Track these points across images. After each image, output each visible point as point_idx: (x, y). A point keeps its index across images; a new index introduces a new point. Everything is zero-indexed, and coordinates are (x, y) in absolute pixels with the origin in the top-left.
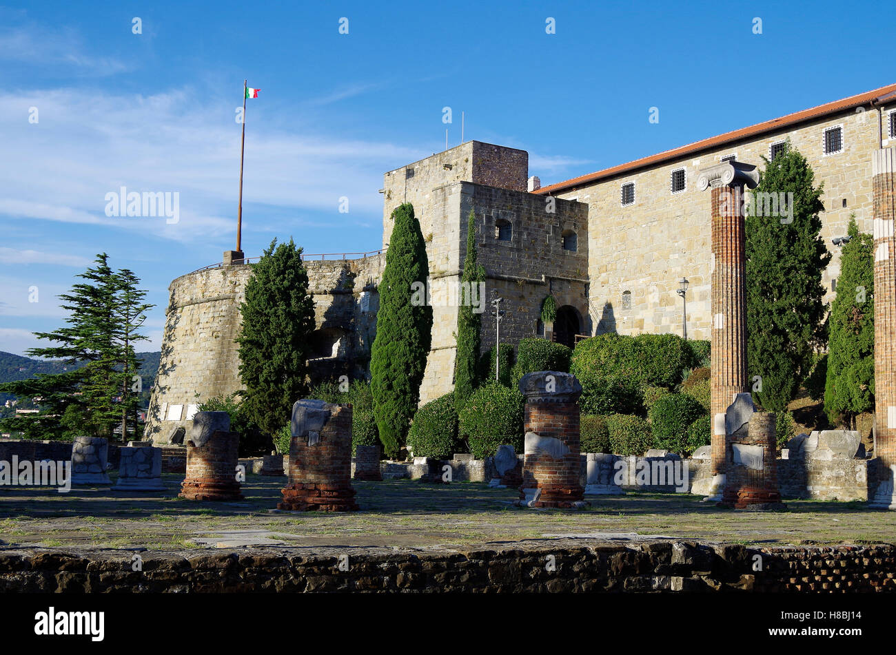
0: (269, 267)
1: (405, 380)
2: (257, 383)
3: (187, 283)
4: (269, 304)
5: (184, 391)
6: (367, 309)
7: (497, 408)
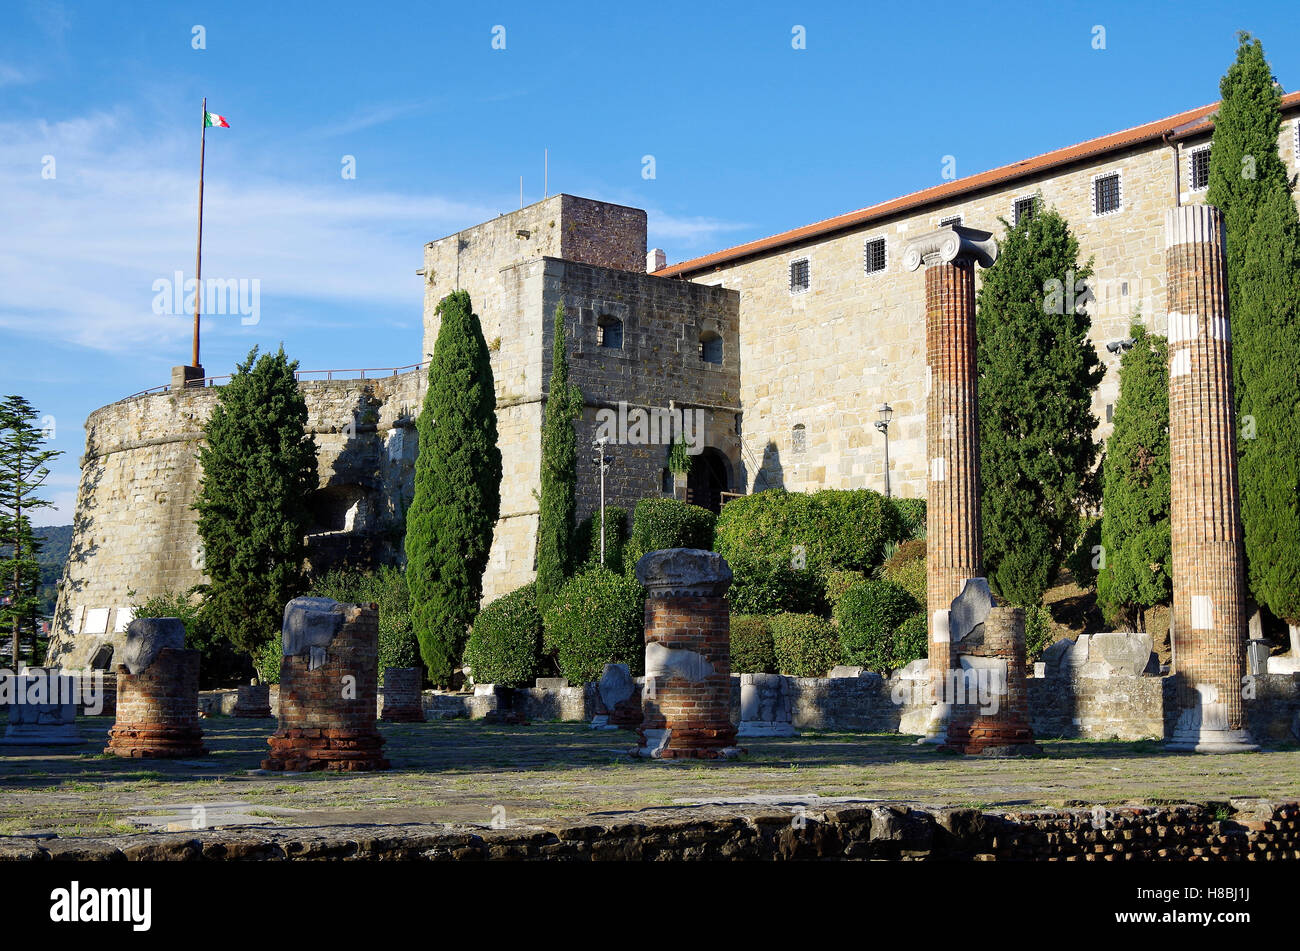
0: (245, 391)
1: (460, 566)
2: (227, 574)
3: (114, 416)
4: (245, 449)
5: (111, 587)
6: (399, 456)
7: (603, 607)
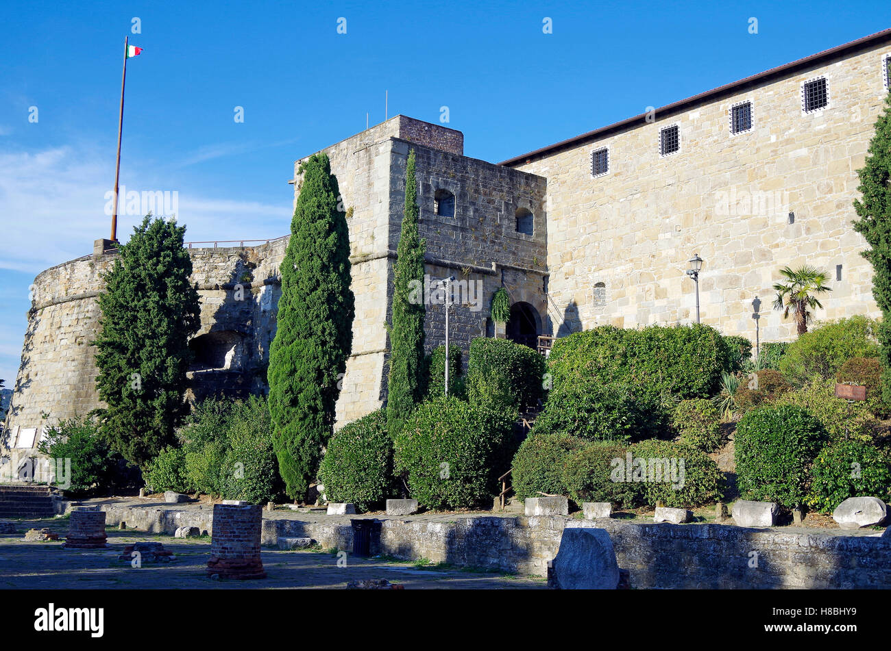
0: (139, 248)
1: (316, 393)
2: (119, 400)
3: (49, 279)
4: (136, 295)
5: (39, 412)
6: (267, 306)
7: (452, 431)
